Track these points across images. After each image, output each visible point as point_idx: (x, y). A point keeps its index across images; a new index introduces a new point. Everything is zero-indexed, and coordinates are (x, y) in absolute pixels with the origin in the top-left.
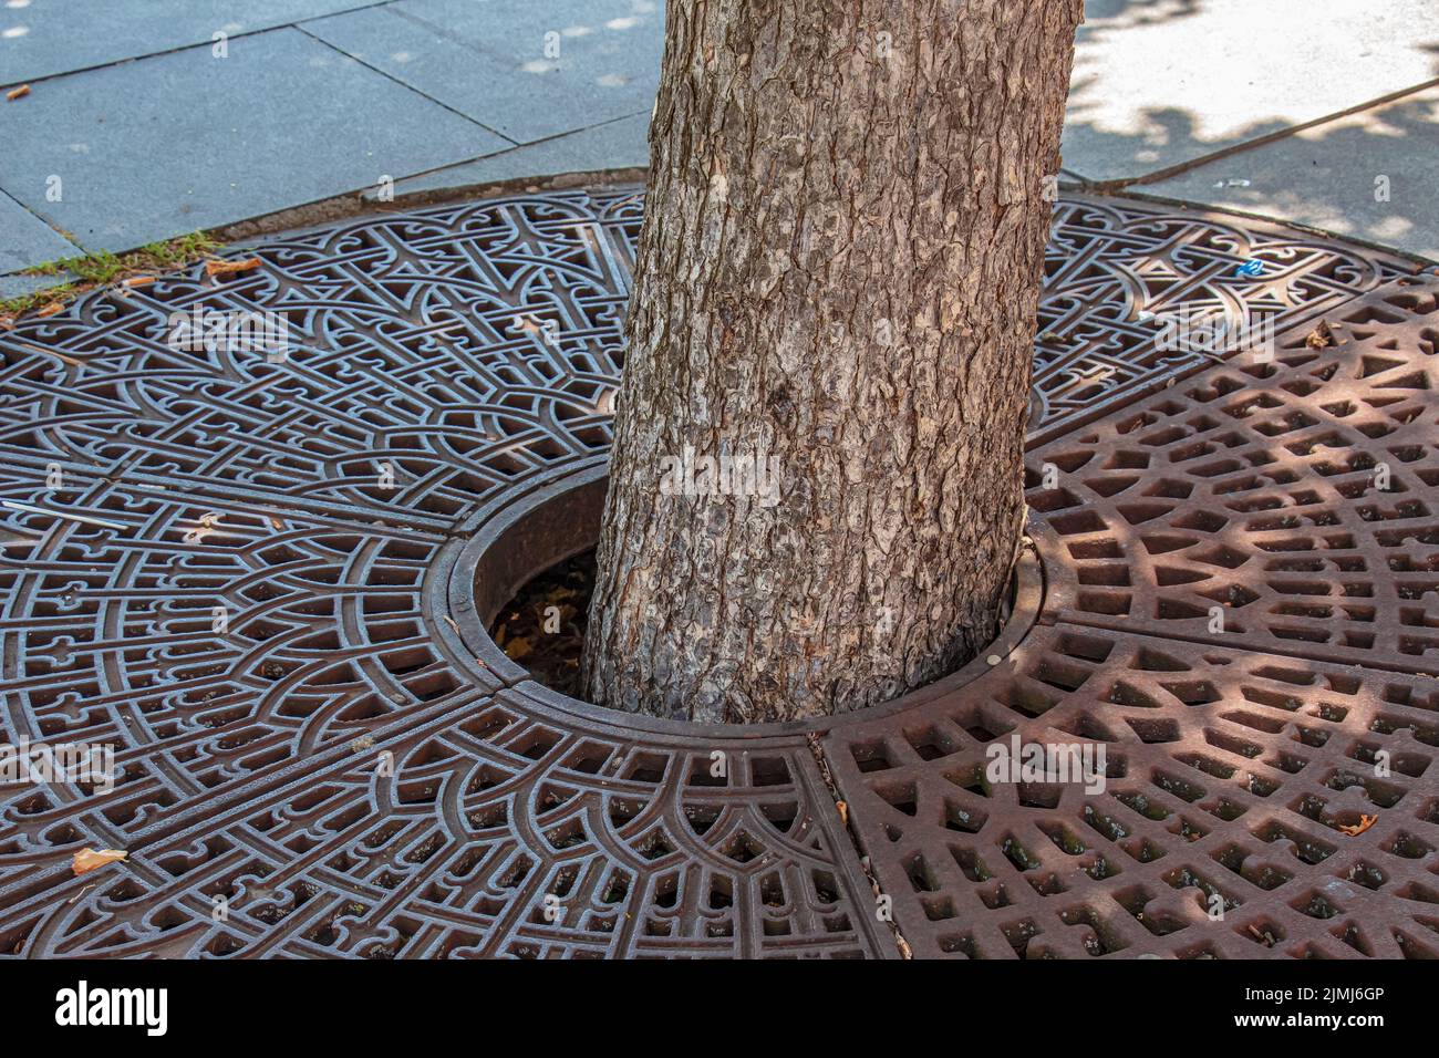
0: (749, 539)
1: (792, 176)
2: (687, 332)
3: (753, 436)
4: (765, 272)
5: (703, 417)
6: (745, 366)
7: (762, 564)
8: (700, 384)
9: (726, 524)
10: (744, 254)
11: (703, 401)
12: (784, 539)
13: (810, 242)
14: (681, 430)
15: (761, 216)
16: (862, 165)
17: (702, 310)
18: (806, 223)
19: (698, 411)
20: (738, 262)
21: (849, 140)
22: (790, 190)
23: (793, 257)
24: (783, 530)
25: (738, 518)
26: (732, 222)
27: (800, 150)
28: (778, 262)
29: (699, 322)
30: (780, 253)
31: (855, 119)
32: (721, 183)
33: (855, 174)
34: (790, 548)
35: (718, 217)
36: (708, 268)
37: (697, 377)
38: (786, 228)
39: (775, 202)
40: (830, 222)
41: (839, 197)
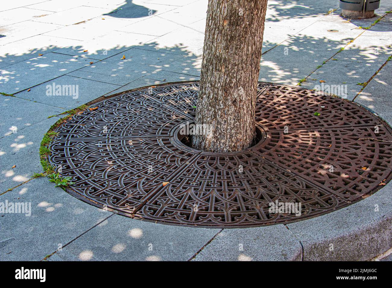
0: (231, 125)
1: (236, 67)
2: (217, 94)
3: (231, 108)
4: (232, 82)
5: (222, 107)
6: (229, 98)
7: (233, 128)
8: (221, 102)
9: (227, 123)
10: (228, 80)
11: (222, 105)
12: (236, 123)
13: (239, 77)
14: (218, 110)
15: (231, 74)
16: (246, 64)
17: (221, 90)
18: (238, 74)
19: (221, 106)
20: (227, 82)
21: (244, 61)
22: (235, 69)
23: (236, 80)
24: (236, 122)
25: (229, 121)
26: (226, 76)
27: (237, 63)
28: (234, 81)
29: (220, 92)
30: (234, 79)
31: (245, 57)
32: (223, 70)
33: (245, 66)
34: (237, 125)
35: (223, 76)
36: (222, 84)
37: (220, 101)
38: (235, 75)
39: (233, 72)
40: (242, 73)
41: (243, 69)
